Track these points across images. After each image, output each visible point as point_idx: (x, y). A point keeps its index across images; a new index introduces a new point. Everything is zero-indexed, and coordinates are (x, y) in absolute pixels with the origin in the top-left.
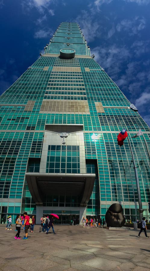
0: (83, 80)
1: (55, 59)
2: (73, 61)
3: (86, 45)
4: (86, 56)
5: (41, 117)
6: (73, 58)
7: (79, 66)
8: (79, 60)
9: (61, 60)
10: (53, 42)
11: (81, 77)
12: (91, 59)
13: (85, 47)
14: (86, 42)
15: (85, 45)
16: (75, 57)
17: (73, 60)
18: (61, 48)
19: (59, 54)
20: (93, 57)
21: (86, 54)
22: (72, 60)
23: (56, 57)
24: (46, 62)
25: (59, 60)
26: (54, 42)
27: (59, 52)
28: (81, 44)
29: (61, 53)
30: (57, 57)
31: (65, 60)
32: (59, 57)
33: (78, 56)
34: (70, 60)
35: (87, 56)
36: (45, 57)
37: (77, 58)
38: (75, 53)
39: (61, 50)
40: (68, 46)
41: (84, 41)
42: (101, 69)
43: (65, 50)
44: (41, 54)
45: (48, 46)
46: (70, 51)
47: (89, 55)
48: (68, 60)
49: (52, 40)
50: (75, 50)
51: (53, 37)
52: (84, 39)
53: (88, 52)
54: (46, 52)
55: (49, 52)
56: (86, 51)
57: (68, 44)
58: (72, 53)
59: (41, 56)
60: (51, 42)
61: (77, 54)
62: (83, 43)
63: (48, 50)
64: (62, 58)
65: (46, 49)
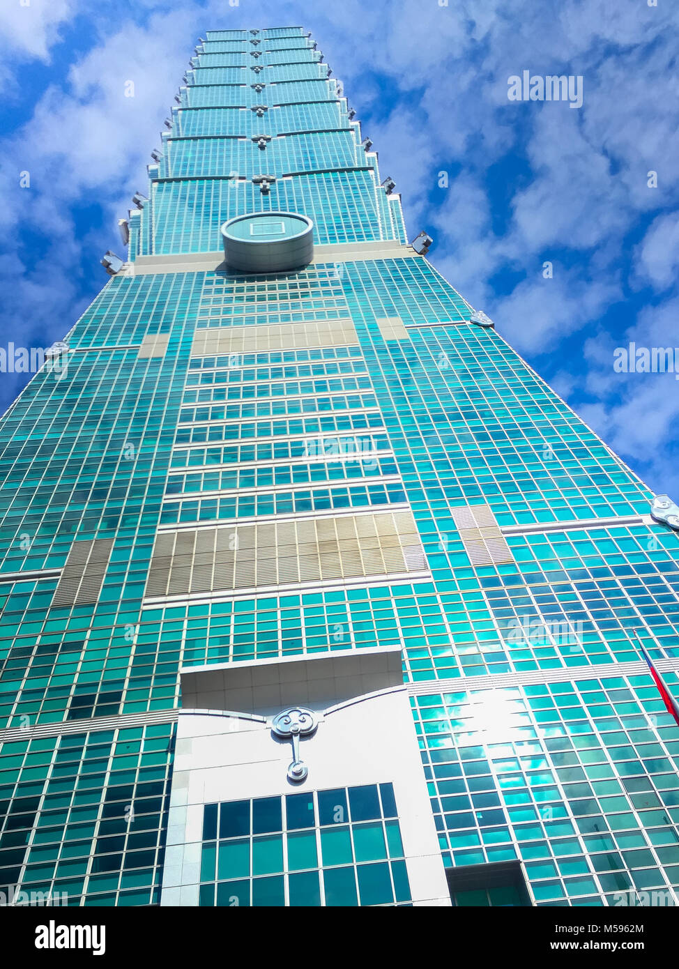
0: (371, 391)
1: (200, 283)
2: (304, 286)
3: (371, 172)
4: (379, 247)
5: (150, 630)
6: (302, 267)
7: (344, 314)
9: (235, 285)
10: (170, 181)
11: (362, 374)
12: (409, 260)
13: (370, 187)
14: (372, 154)
15: (368, 178)
16: (317, 259)
17: (308, 280)
18: (224, 214)
19: (221, 251)
20: (420, 248)
21: (377, 235)
22: (303, 277)
23: (201, 275)
24: (150, 305)
25: (225, 286)
26: (178, 180)
27: (219, 240)
28: (342, 171)
29: (228, 243)
30: (210, 273)
31: (256, 284)
32: (219, 271)
33: (330, 251)
34: (287, 281)
35: (386, 245)
36: (139, 277)
37: (330, 266)
38: (311, 232)
39: (228, 226)
40: (266, 197)
41: (357, 148)
42: (472, 318)
43: (251, 225)
44: (110, 264)
45: (142, 207)
46: (283, 223)
47: (397, 238)
48: (277, 282)
49: (162, 166)
50: (312, 219)
51: (166, 147)
52: (357, 137)
53: (388, 218)
54: (139, 250)
55: (158, 248)
56: (379, 215)
57: (264, 181)
58: (293, 235)
59: (114, 276)
60: (160, 178)
61: (324, 239)
62: (356, 166)
63: (145, 232)
64: (239, 271)
65: (137, 229)
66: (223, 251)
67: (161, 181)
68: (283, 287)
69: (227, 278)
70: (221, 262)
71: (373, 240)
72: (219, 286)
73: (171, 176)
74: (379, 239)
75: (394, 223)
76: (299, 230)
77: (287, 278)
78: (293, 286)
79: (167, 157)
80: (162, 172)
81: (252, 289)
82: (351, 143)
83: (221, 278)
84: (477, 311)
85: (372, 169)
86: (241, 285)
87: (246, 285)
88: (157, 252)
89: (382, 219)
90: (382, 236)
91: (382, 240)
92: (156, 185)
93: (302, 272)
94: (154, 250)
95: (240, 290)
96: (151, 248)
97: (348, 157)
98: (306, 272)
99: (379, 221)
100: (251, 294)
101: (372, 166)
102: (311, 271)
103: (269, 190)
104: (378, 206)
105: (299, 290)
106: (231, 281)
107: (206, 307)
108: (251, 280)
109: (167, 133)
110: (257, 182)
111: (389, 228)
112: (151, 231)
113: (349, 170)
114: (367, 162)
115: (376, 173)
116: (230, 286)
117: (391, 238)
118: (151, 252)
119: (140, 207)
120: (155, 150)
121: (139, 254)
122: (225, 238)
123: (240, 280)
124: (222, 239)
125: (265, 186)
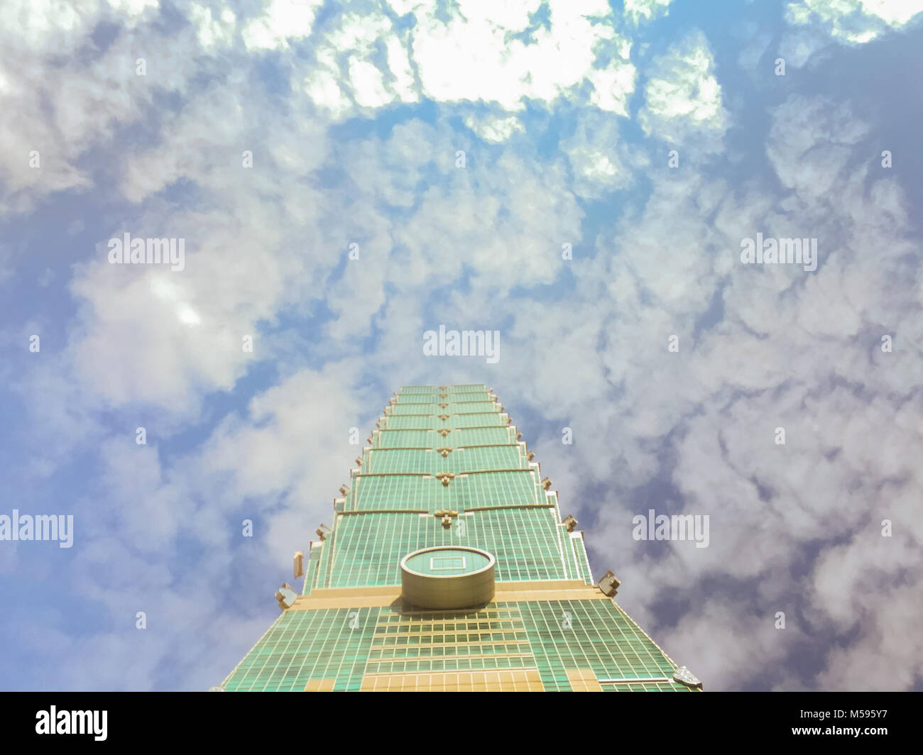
1: (373, 620)
2: (484, 626)
3: (552, 510)
4: (562, 586)
6: (483, 605)
7: (529, 661)
8: (527, 614)
9: (411, 623)
10: (354, 514)
12: (596, 602)
13: (553, 524)
14: (551, 493)
15: (549, 516)
16: (498, 596)
17: (489, 620)
18: (404, 546)
19: (398, 585)
20: (608, 589)
21: (561, 572)
22: (483, 616)
23: (375, 610)
24: (319, 643)
25: (400, 623)
26: (362, 513)
27: (397, 573)
28: (523, 508)
29: (406, 576)
30: (385, 608)
31: (433, 622)
32: (394, 606)
33: (512, 588)
34: (466, 621)
35: (572, 585)
36: (312, 612)
37: (512, 604)
38: (492, 568)
39: (407, 560)
40: (447, 531)
41: (537, 487)
42: (675, 675)
43: (432, 559)
44: (283, 597)
45: (325, 539)
46: (464, 559)
47: (582, 577)
48: (455, 621)
49: (348, 500)
50: (494, 554)
51: (354, 483)
52: (537, 476)
53: (571, 556)
54: (315, 583)
55: (335, 579)
56: (562, 553)
57: (446, 516)
58: (474, 571)
59: (286, 610)
60: (345, 511)
61: (505, 575)
62: (537, 503)
63: (324, 564)
64: (416, 608)
65: (316, 561)
66: (401, 585)
67: (346, 514)
68: (461, 627)
69: (403, 615)
70: (397, 596)
71: (557, 578)
72: (394, 624)
73: (356, 510)
74: (564, 577)
75: (578, 561)
76: (481, 566)
77: (466, 617)
78: (473, 627)
79: (354, 492)
80: (348, 506)
81: (428, 628)
82: (531, 482)
83: (396, 614)
84: (680, 666)
85: (553, 507)
86: (416, 623)
87: (422, 623)
88: (333, 585)
89: (565, 556)
90: (566, 575)
91: (566, 579)
92: (340, 517)
93: (483, 611)
94: (330, 583)
95: (416, 629)
96: (328, 581)
97: (528, 494)
98: (486, 610)
99: (562, 559)
100: (427, 634)
101: (552, 504)
102: (492, 610)
103: (451, 524)
104: (560, 543)
105: (479, 632)
106: (406, 618)
107: (377, 647)
108: (428, 617)
109: (356, 470)
110: (439, 516)
111: (573, 566)
112: (330, 563)
113: (531, 507)
114: (547, 500)
115: (556, 510)
116: (406, 623)
117: (575, 576)
118: (327, 585)
119: (322, 538)
120: (344, 485)
121: (314, 586)
122: (404, 572)
123: (417, 618)
124: (400, 572)
125: (447, 521)
